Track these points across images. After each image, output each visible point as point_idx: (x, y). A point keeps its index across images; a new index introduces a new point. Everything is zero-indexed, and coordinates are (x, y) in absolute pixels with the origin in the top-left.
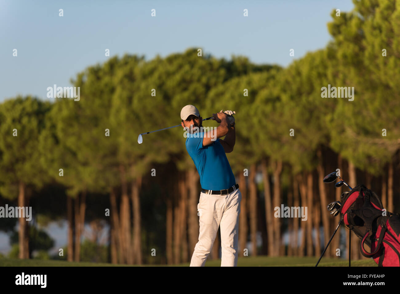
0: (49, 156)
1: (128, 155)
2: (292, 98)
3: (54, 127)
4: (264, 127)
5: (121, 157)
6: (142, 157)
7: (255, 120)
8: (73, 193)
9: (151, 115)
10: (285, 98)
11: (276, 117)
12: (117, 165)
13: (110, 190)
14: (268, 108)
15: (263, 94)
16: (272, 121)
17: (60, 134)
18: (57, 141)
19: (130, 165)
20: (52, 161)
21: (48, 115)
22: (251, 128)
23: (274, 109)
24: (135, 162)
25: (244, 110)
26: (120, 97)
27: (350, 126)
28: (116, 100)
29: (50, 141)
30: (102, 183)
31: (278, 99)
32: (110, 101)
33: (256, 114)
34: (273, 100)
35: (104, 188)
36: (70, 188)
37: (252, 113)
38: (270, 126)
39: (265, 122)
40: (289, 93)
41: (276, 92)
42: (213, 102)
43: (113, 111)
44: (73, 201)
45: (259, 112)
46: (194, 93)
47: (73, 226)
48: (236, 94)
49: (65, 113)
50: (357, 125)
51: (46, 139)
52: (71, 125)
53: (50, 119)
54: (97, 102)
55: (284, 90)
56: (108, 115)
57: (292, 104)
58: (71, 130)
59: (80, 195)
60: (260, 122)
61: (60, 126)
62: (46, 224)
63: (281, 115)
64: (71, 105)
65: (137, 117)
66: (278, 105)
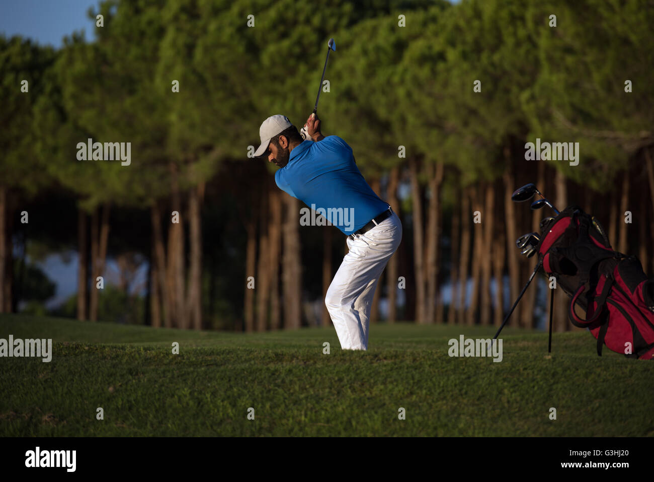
0: (50, 141)
1: (184, 144)
2: (465, 56)
3: (57, 90)
4: (416, 104)
5: (173, 149)
6: (208, 148)
7: (401, 92)
8: (89, 205)
9: (224, 78)
10: (452, 55)
11: (437, 88)
12: (165, 161)
13: (151, 202)
14: (424, 72)
15: (417, 47)
16: (430, 95)
17: (69, 105)
18: (63, 116)
19: (187, 162)
20: (55, 150)
21: (48, 71)
22: (393, 104)
23: (434, 73)
24: (196, 159)
25: (382, 76)
26: (174, 44)
27: (561, 106)
28: (166, 49)
29: (52, 115)
30: (139, 190)
31: (442, 56)
32: (156, 49)
33: (402, 82)
34: (433, 59)
35: (141, 199)
36: (87, 197)
37: (396, 79)
38: (427, 103)
39: (416, 96)
40: (460, 48)
41: (438, 45)
42: (331, 59)
43: (160, 67)
44: (88, 218)
45: (408, 77)
46: (299, 42)
47: (87, 262)
48: (371, 46)
49: (79, 67)
50: (573, 106)
51: (45, 111)
52: (87, 90)
53: (53, 78)
54: (134, 51)
55: (452, 43)
56: (151, 75)
57: (465, 66)
58: (87, 98)
59: (100, 209)
60: (409, 95)
61: (69, 90)
62: (41, 256)
63: (446, 84)
64: (90, 55)
65: (202, 80)
66: (441, 66)
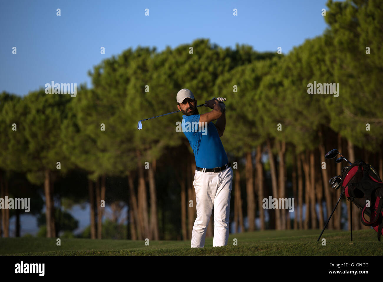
0: (71, 143)
1: (144, 141)
2: (293, 83)
3: (74, 116)
4: (268, 111)
5: (137, 143)
6: (156, 142)
7: (260, 104)
8: (94, 177)
9: (163, 103)
10: (287, 83)
11: (279, 101)
12: (134, 150)
13: (127, 173)
14: (272, 93)
15: (267, 80)
16: (276, 105)
17: (80, 123)
18: (78, 130)
19: (145, 150)
20: (74, 148)
21: (68, 105)
22: (256, 111)
23: (277, 93)
24: (150, 148)
25: (249, 96)
26: (135, 86)
27: (348, 107)
28: (131, 90)
29: (71, 129)
30: (120, 167)
31: (281, 84)
32: (125, 90)
33: (260, 99)
34: (276, 85)
35: (122, 172)
36: (92, 173)
37: (256, 97)
38: (274, 109)
39: (268, 106)
40: (290, 79)
41: (278, 78)
42: (220, 89)
43: (128, 100)
44: (94, 184)
45: (263, 96)
46: (202, 81)
47: (95, 207)
48: (242, 81)
49: (84, 102)
50: (354, 106)
51: (67, 127)
52: (89, 115)
53: (71, 109)
54: (114, 92)
55: (286, 76)
56: (123, 105)
57: (294, 88)
58: (90, 119)
59: (100, 178)
60: (264, 106)
61: (80, 115)
62: (70, 206)
63: (284, 99)
64: (90, 95)
65: (151, 104)
66: (281, 89)
